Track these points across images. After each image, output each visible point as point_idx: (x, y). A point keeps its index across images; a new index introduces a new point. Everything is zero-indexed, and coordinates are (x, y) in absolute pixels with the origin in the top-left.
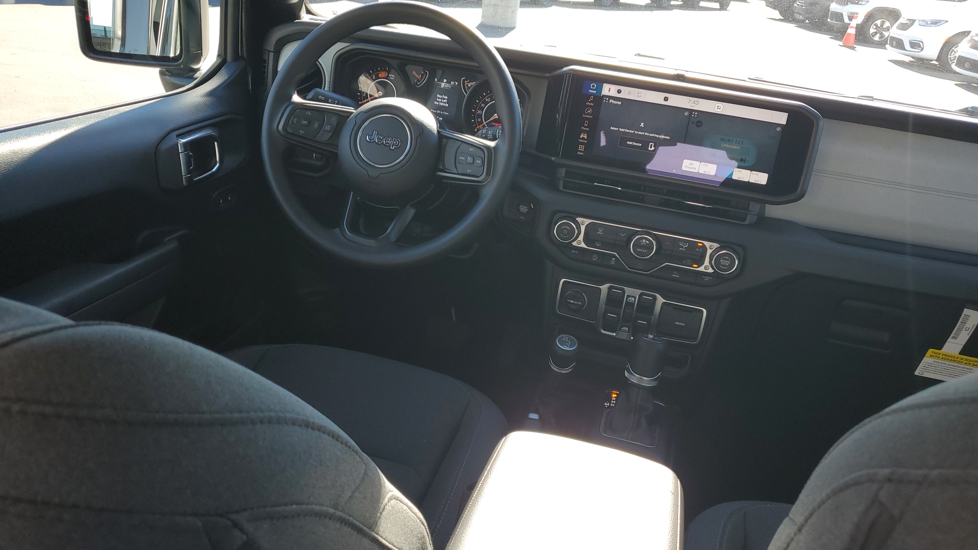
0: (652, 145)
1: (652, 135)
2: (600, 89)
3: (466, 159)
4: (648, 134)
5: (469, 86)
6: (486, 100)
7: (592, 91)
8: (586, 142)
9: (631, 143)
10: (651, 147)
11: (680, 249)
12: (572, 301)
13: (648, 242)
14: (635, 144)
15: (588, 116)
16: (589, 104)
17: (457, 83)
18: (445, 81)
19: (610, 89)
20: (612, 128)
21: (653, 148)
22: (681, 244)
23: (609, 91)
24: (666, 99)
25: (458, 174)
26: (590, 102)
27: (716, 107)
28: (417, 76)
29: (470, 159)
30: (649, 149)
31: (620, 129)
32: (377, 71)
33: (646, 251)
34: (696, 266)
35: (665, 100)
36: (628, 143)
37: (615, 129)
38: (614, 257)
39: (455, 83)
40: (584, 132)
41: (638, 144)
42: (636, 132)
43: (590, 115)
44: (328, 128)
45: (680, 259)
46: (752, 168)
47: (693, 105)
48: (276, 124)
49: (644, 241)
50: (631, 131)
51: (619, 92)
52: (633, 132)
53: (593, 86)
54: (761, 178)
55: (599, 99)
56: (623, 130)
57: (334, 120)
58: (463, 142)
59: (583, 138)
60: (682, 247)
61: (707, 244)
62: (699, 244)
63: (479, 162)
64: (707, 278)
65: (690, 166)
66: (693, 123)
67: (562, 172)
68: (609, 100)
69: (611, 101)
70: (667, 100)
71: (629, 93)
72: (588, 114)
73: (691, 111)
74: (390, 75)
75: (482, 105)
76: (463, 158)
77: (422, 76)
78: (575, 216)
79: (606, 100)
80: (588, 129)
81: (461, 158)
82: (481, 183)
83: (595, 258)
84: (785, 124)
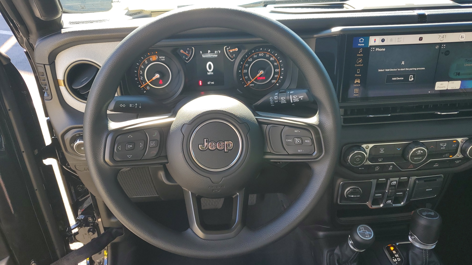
0: (411, 77)
1: (411, 69)
2: (367, 41)
3: (294, 141)
4: (408, 69)
5: (231, 51)
6: (249, 60)
7: (361, 45)
8: (360, 85)
9: (395, 79)
10: (411, 79)
11: (442, 148)
12: (352, 196)
13: (422, 152)
14: (399, 79)
15: (360, 65)
16: (359, 55)
17: (220, 52)
18: (209, 51)
19: (375, 40)
20: (379, 70)
21: (412, 79)
22: (441, 145)
23: (375, 42)
25: (289, 155)
26: (360, 54)
27: (461, 37)
28: (184, 53)
29: (297, 141)
30: (410, 80)
31: (386, 70)
32: (148, 56)
33: (421, 158)
34: (452, 156)
35: (420, 40)
36: (393, 79)
37: (382, 70)
38: (391, 165)
39: (218, 52)
40: (357, 78)
41: (401, 78)
42: (399, 70)
43: (361, 64)
44: (153, 144)
45: (441, 155)
47: (442, 39)
49: (419, 151)
50: (394, 70)
51: (383, 40)
52: (396, 70)
53: (362, 40)
55: (367, 50)
56: (388, 70)
57: (156, 135)
59: (357, 83)
60: (442, 147)
61: (460, 140)
62: (454, 141)
63: (308, 141)
64: (458, 162)
65: (441, 86)
66: (443, 53)
68: (375, 49)
69: (377, 49)
70: (422, 40)
71: (391, 40)
72: (359, 63)
73: (440, 44)
74: (160, 57)
75: (247, 65)
76: (290, 140)
77: (189, 51)
78: (359, 144)
79: (373, 49)
80: (360, 75)
81: (288, 140)
82: (314, 160)
83: (377, 169)
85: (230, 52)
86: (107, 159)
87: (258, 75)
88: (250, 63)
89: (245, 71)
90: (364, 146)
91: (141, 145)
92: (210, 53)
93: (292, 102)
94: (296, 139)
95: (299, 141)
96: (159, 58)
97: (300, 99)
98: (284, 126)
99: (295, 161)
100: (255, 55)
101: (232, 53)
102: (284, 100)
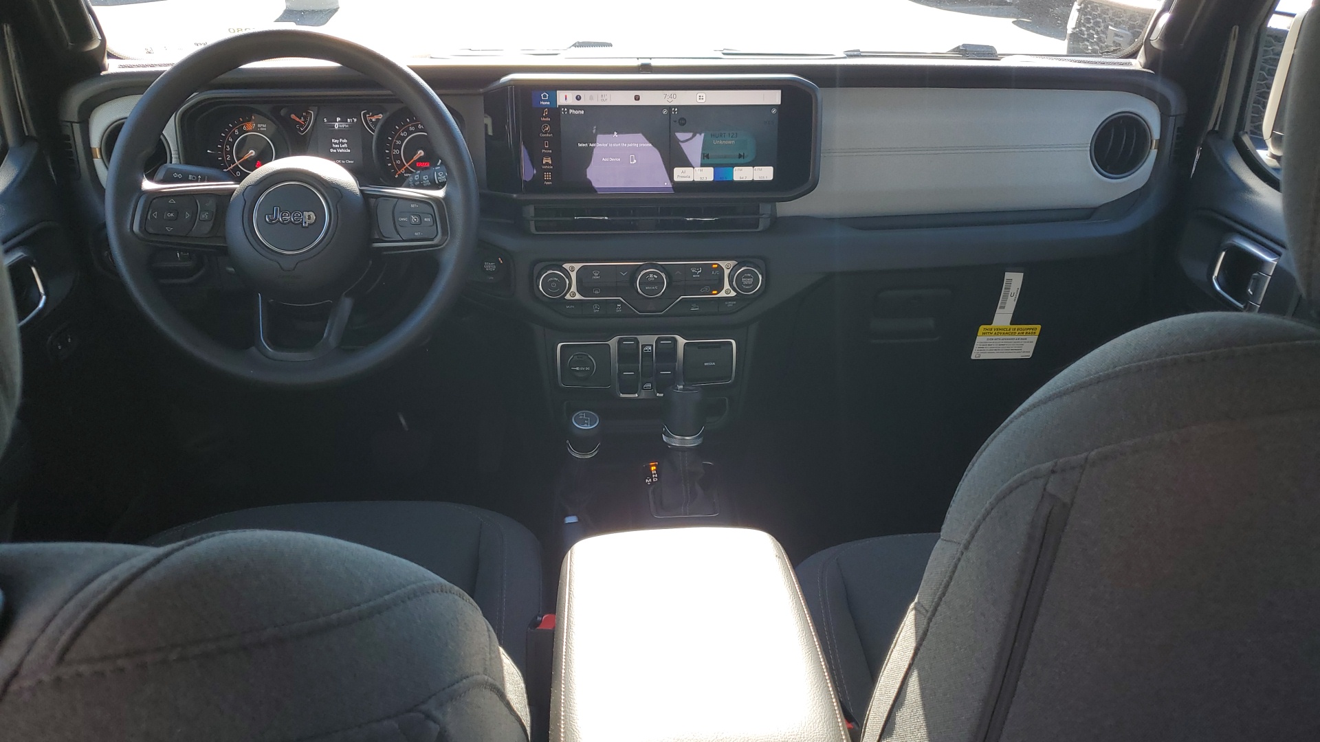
0: (632, 157)
1: (631, 145)
2: (554, 98)
3: (410, 219)
4: (625, 145)
5: (374, 120)
6: (402, 134)
7: (546, 103)
8: (552, 167)
9: (607, 159)
10: (632, 161)
11: (694, 276)
12: (577, 369)
13: (657, 277)
14: (612, 159)
15: (547, 135)
16: (544, 119)
17: (355, 120)
18: (338, 119)
19: (566, 96)
20: (580, 145)
21: (635, 161)
22: (693, 271)
23: (566, 99)
24: (637, 98)
25: (405, 240)
26: (545, 117)
27: (698, 98)
28: (298, 119)
29: (414, 219)
30: (631, 163)
31: (590, 145)
32: (240, 122)
33: (655, 287)
34: (716, 292)
35: (635, 99)
36: (603, 159)
37: (584, 145)
38: (619, 303)
39: (353, 121)
40: (547, 155)
41: (616, 159)
42: (611, 145)
43: (549, 133)
44: (205, 216)
45: (696, 289)
46: (753, 164)
47: (670, 100)
48: (128, 226)
49: (651, 276)
50: (603, 145)
51: (578, 98)
52: (606, 145)
53: (545, 96)
54: (765, 173)
55: (556, 112)
56: (594, 145)
57: (211, 204)
59: (547, 164)
60: (696, 274)
61: (723, 264)
62: (714, 266)
63: (429, 220)
64: (730, 304)
65: (683, 175)
66: (675, 121)
67: (530, 211)
68: (568, 111)
69: (571, 111)
70: (639, 99)
71: (591, 98)
72: (546, 132)
73: (670, 108)
74: (259, 125)
75: (398, 142)
76: (404, 219)
77: (305, 118)
78: (560, 263)
79: (564, 112)
80: (551, 151)
82: (439, 247)
83: (596, 307)
84: (780, 103)
85: (371, 120)
86: (136, 228)
87: (415, 158)
88: (403, 139)
89: (396, 152)
90: (567, 266)
91: (188, 215)
92: (339, 122)
93: (437, 182)
94: (413, 217)
95: (416, 220)
96: (256, 126)
98: (396, 199)
100: (412, 126)
101: (375, 124)
102: (427, 180)
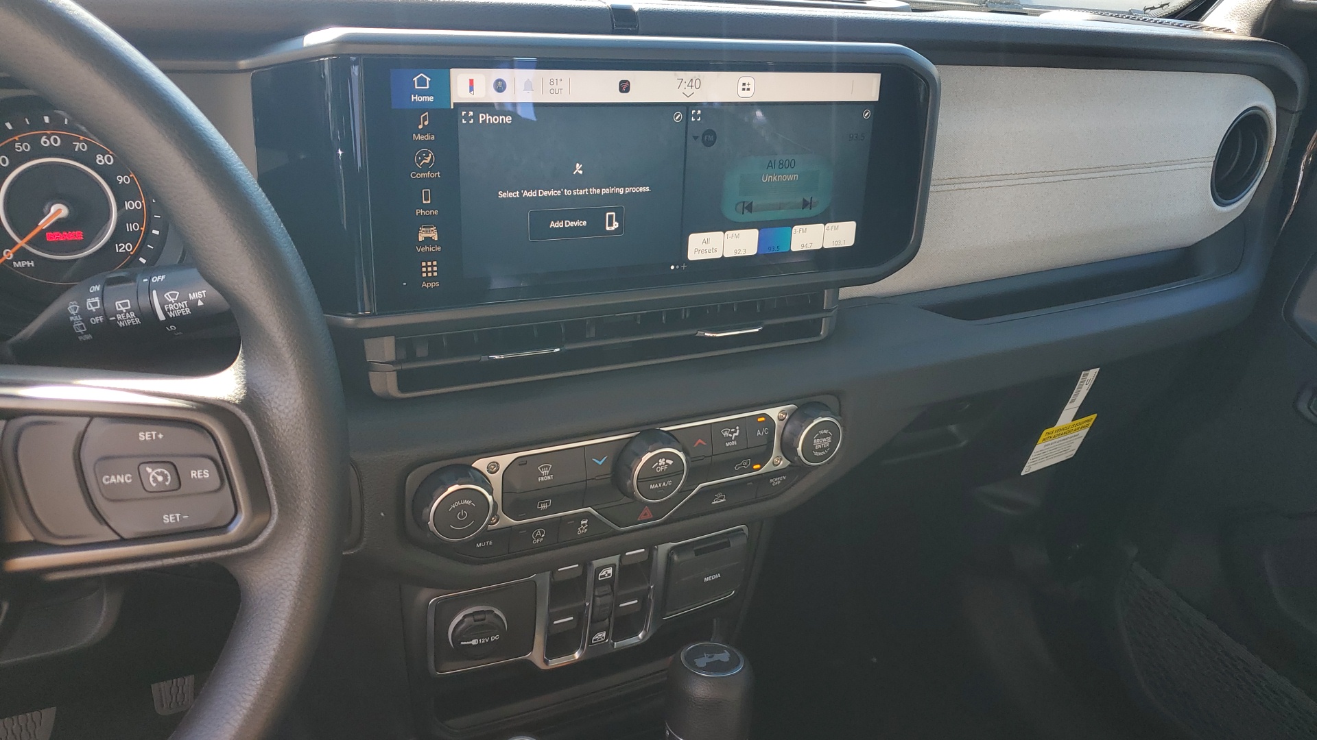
0: (611, 217)
1: (607, 191)
2: (444, 88)
3: (140, 477)
4: (598, 191)
7: (423, 98)
8: (438, 249)
9: (559, 225)
10: (611, 224)
11: (727, 444)
12: (474, 642)
13: (670, 462)
14: (571, 224)
15: (429, 174)
16: (420, 137)
19: (472, 81)
20: (502, 195)
21: (616, 225)
22: (726, 434)
23: (472, 89)
24: (624, 87)
25: (123, 541)
26: (423, 132)
27: (741, 87)
29: (155, 476)
30: (608, 228)
31: (525, 194)
33: (669, 483)
34: (758, 466)
35: (621, 90)
36: (552, 225)
37: (511, 195)
38: (584, 519)
40: (427, 222)
41: (578, 223)
42: (567, 192)
43: (432, 170)
45: (728, 465)
46: (824, 219)
47: (689, 91)
49: (662, 462)
50: (553, 193)
51: (500, 86)
52: (559, 193)
53: (422, 82)
54: (842, 234)
55: (448, 118)
56: (532, 194)
58: (92, 416)
59: (428, 241)
60: (729, 439)
61: (774, 413)
62: (759, 420)
63: (202, 474)
64: (777, 481)
65: (705, 247)
66: (696, 138)
67: (382, 350)
68: (476, 117)
69: (482, 117)
70: (627, 90)
71: (529, 87)
72: (426, 168)
73: (687, 107)
76: (121, 479)
78: (465, 461)
79: (467, 118)
80: (436, 212)
81: (113, 480)
82: (240, 550)
83: (539, 538)
84: (877, 100)
87: (44, 223)
90: (481, 464)
94: (149, 470)
95: (160, 479)
97: (192, 305)
98: (87, 419)
99: (159, 563)
100: (22, 140)
102: (128, 311)
